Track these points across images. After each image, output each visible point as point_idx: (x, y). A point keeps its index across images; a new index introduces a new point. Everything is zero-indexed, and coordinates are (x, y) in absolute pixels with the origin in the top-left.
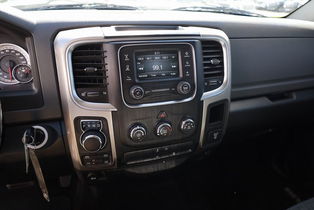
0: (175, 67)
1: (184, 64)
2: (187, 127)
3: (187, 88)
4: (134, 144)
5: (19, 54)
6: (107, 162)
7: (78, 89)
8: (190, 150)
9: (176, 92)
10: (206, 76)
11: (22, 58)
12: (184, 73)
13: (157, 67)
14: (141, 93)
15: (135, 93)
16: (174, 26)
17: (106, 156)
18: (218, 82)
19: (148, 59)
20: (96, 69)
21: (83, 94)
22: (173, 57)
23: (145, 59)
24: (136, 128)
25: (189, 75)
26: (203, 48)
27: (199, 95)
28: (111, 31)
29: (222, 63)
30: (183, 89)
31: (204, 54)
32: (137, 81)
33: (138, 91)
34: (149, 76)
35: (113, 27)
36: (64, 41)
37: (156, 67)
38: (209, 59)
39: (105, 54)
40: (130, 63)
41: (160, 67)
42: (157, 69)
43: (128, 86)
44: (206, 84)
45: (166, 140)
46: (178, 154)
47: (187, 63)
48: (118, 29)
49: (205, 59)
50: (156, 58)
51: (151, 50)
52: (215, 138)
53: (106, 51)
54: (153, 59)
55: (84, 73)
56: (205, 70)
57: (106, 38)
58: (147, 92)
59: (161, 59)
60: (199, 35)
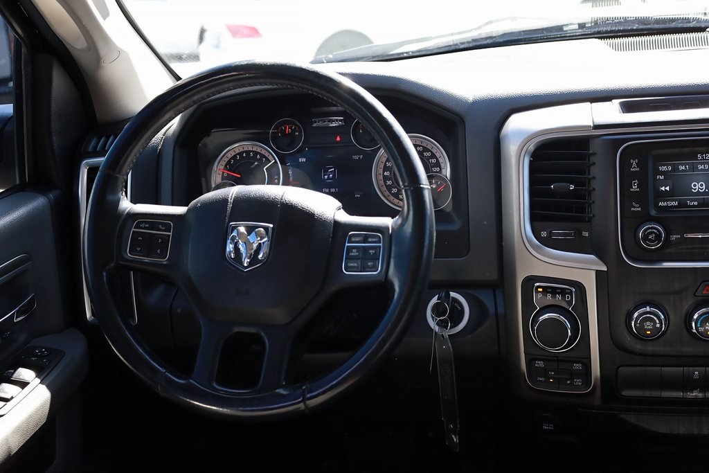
4: (638, 346)
5: (429, 154)
6: (578, 382)
7: (536, 223)
11: (434, 161)
13: (702, 185)
14: (658, 237)
15: (645, 238)
17: (578, 366)
19: (682, 168)
20: (572, 187)
21: (544, 234)
23: (675, 169)
24: (641, 310)
28: (611, 113)
32: (653, 212)
33: (651, 233)
34: (683, 204)
35: (616, 103)
36: (519, 133)
37: (698, 186)
39: (593, 159)
40: (642, 177)
42: (702, 189)
43: (632, 222)
48: (627, 108)
50: (701, 167)
51: (686, 150)
53: (594, 154)
54: (694, 168)
55: (551, 194)
57: (597, 127)
58: (674, 237)
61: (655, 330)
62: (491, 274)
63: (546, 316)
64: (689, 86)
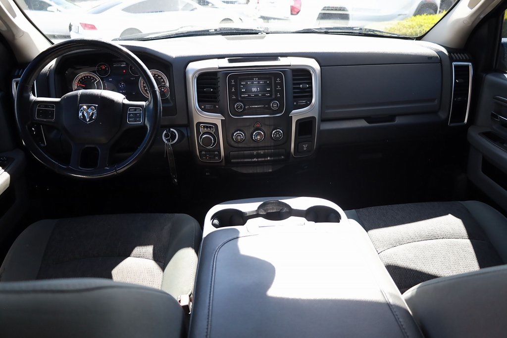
0: (269, 89)
1: (276, 87)
2: (276, 135)
3: (276, 105)
4: (236, 145)
5: (160, 78)
6: (217, 158)
7: (201, 103)
8: (283, 157)
9: (269, 108)
10: (295, 97)
11: (162, 80)
12: (276, 95)
14: (241, 107)
15: (237, 107)
16: (274, 57)
17: (216, 153)
18: (306, 102)
19: (249, 83)
20: (212, 90)
21: (203, 107)
22: (268, 82)
23: (247, 83)
24: (237, 133)
25: (279, 96)
26: (293, 75)
27: (289, 111)
28: (225, 63)
29: (311, 87)
30: (273, 106)
31: (294, 80)
32: (240, 99)
33: (239, 106)
34: (249, 96)
35: (226, 59)
36: (193, 70)
37: (254, 89)
38: (300, 84)
39: (219, 80)
40: (236, 86)
41: (257, 90)
43: (232, 102)
44: (295, 103)
45: (261, 145)
46: (272, 158)
47: (279, 87)
48: (230, 61)
49: (294, 84)
50: (255, 83)
51: (250, 77)
52: (305, 149)
53: (219, 78)
54: (253, 83)
55: (204, 92)
56: (295, 93)
57: (220, 68)
58: (246, 107)
59: (259, 83)
60: (290, 65)
61: (241, 139)
62: (185, 122)
63: (205, 136)
64: (248, 54)
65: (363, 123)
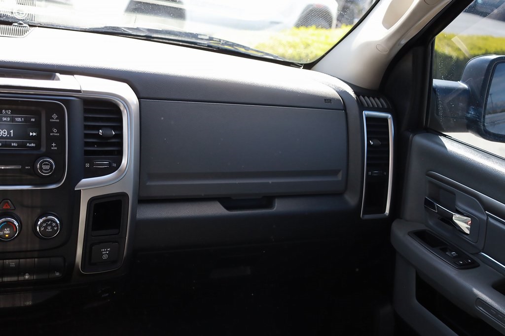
0: (34, 134)
1: (49, 131)
2: (46, 228)
3: (48, 167)
8: (57, 274)
9: (33, 172)
10: (87, 153)
12: (49, 146)
13: (5, 132)
16: (48, 72)
18: (110, 164)
22: (33, 120)
25: (56, 148)
26: (86, 111)
27: (74, 180)
29: (120, 136)
30: (41, 168)
31: (86, 119)
37: (2, 132)
38: (98, 128)
41: (9, 133)
42: (5, 135)
44: (87, 165)
45: (10, 247)
46: (35, 277)
47: (55, 130)
49: (86, 127)
50: (4, 119)
52: (105, 257)
56: (87, 144)
59: (13, 120)
60: (79, 91)
65: (216, 210)
